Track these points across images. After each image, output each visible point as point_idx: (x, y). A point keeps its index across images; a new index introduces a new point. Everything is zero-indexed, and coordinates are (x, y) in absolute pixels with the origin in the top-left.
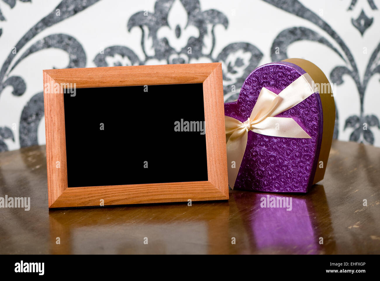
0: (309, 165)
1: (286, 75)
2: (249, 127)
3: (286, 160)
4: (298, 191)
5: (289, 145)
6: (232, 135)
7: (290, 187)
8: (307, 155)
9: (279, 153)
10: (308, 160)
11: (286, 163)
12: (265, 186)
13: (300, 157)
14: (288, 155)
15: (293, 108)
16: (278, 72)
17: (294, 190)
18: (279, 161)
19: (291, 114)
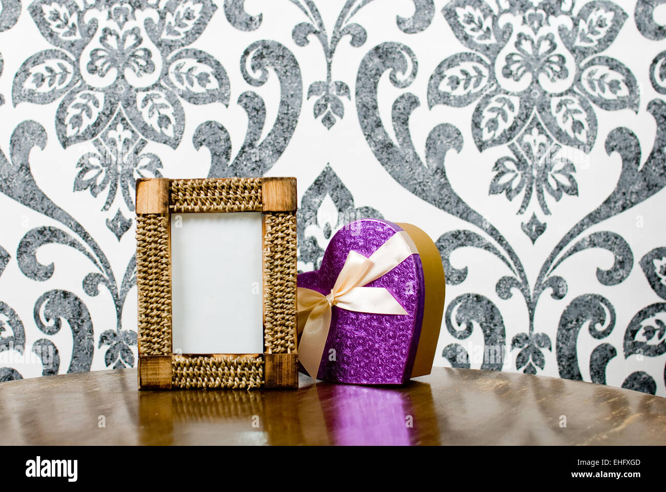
0: (405, 348)
1: (378, 233)
2: (333, 300)
3: (377, 342)
4: (392, 381)
5: (381, 322)
6: (311, 313)
7: (381, 377)
8: (403, 335)
9: (368, 334)
10: (404, 342)
11: (377, 345)
12: (351, 376)
13: (394, 337)
14: (379, 335)
15: (386, 275)
16: (368, 229)
17: (386, 382)
18: (369, 344)
19: (384, 283)
